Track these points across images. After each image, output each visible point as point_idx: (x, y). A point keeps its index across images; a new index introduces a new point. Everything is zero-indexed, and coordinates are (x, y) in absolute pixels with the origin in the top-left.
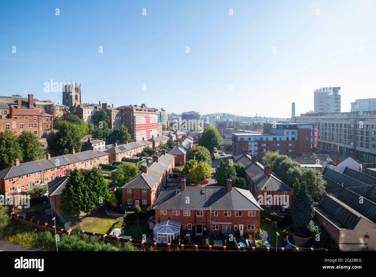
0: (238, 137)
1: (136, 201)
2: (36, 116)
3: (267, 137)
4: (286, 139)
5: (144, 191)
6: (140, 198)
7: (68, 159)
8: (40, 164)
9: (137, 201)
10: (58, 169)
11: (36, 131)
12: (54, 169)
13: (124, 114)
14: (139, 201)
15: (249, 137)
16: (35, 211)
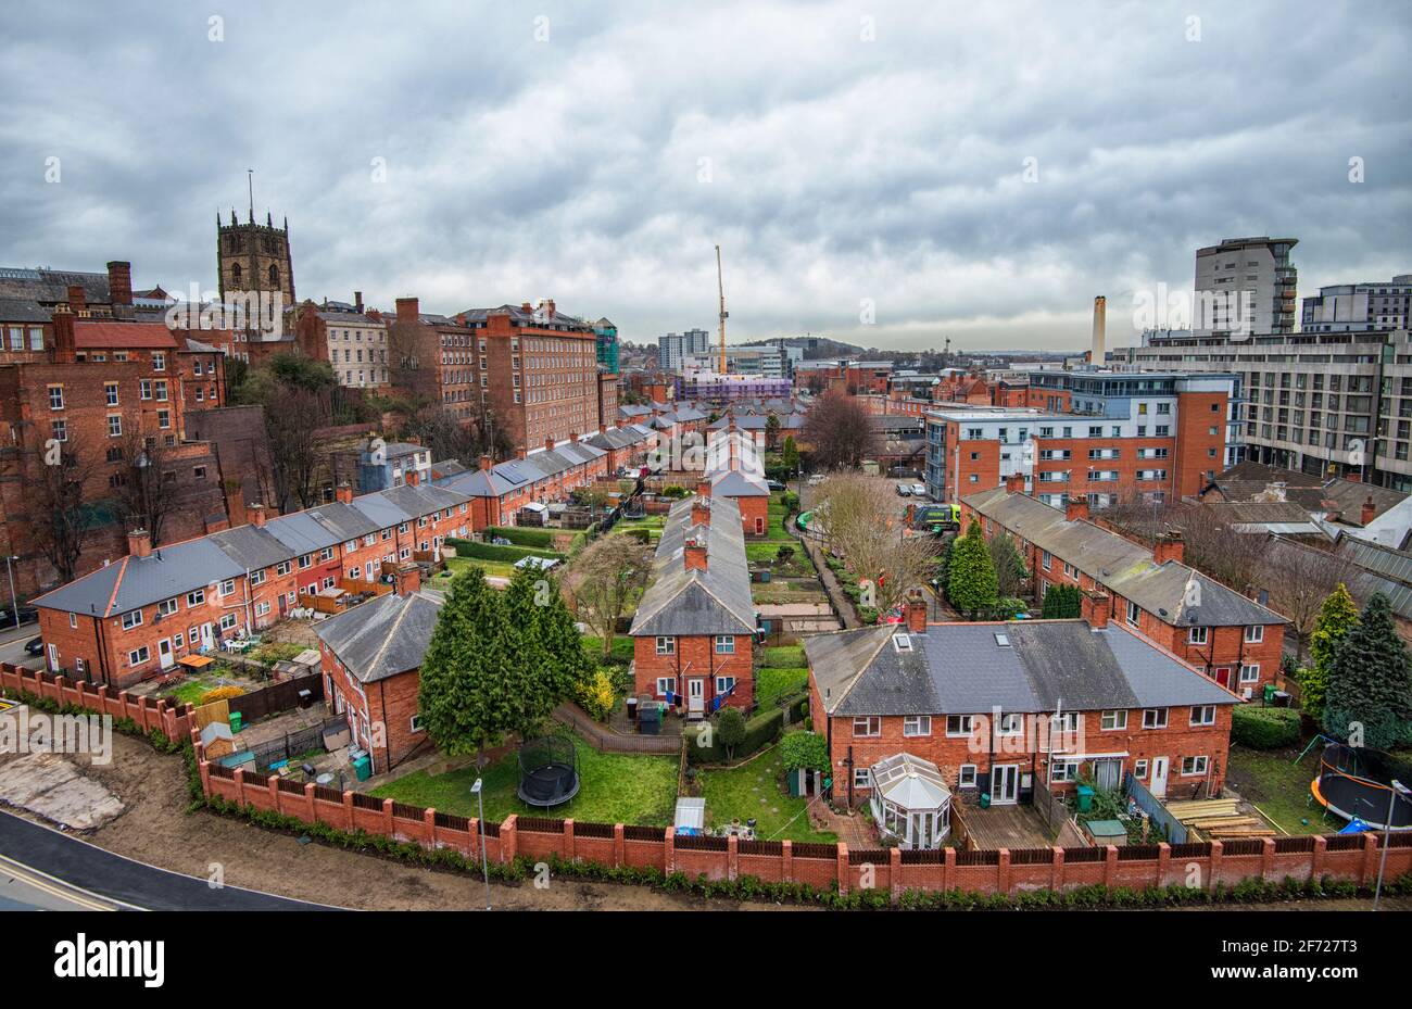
0: (961, 425)
1: (690, 682)
2: (162, 352)
3: (1068, 424)
4: (1137, 429)
5: (724, 643)
6: (706, 672)
7: (334, 521)
8: (229, 546)
9: (696, 682)
10: (302, 564)
11: (166, 413)
12: (287, 565)
13: (482, 344)
14: (702, 681)
15: (1003, 426)
16: (287, 747)
